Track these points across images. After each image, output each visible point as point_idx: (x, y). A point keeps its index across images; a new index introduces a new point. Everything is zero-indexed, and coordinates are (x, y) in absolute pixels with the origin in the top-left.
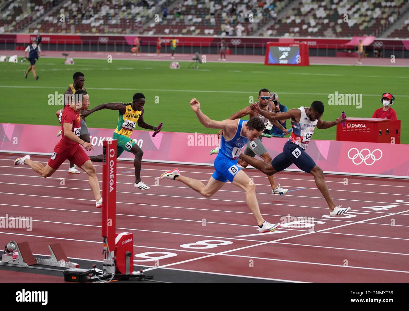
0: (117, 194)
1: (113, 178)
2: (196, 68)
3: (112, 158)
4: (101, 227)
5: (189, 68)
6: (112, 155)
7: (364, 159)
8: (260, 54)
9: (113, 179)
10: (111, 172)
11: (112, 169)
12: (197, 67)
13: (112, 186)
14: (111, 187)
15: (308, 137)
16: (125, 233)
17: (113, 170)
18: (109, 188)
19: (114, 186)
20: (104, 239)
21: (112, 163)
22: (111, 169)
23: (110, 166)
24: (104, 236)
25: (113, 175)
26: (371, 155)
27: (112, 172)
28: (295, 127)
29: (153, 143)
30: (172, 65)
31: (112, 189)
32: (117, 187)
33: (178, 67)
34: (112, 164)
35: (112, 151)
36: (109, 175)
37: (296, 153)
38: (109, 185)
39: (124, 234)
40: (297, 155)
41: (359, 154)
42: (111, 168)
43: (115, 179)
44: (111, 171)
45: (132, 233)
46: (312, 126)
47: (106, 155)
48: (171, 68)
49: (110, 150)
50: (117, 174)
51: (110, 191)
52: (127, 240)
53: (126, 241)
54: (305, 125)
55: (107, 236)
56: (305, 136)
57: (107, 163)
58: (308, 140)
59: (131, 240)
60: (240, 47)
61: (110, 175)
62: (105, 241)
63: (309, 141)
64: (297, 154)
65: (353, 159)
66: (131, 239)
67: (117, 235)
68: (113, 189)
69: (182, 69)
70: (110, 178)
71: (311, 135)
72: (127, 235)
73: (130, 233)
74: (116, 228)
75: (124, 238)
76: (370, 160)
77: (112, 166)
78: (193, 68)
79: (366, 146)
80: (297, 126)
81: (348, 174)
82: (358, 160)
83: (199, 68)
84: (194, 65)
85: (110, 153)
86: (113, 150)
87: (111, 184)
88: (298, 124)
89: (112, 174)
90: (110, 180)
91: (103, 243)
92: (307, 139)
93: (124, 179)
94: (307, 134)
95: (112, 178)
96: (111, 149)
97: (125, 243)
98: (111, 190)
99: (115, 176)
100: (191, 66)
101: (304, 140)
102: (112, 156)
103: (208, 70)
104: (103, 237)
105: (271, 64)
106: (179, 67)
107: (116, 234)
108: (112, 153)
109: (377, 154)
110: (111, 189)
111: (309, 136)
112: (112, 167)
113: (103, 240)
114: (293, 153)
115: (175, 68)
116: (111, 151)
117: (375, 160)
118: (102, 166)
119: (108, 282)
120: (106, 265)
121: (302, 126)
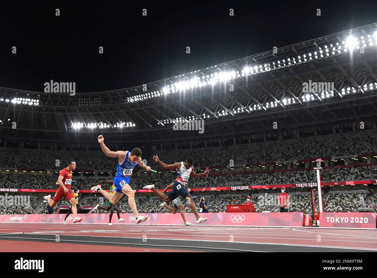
7: (237, 220)
26: (240, 218)
37: (178, 187)
41: (235, 218)
46: (188, 172)
63: (187, 181)
64: (179, 187)
65: (232, 220)
71: (188, 177)
76: (240, 220)
79: (238, 214)
82: (235, 220)
92: (185, 179)
109: (243, 218)
114: (177, 187)
117: (242, 220)
121: (182, 172)
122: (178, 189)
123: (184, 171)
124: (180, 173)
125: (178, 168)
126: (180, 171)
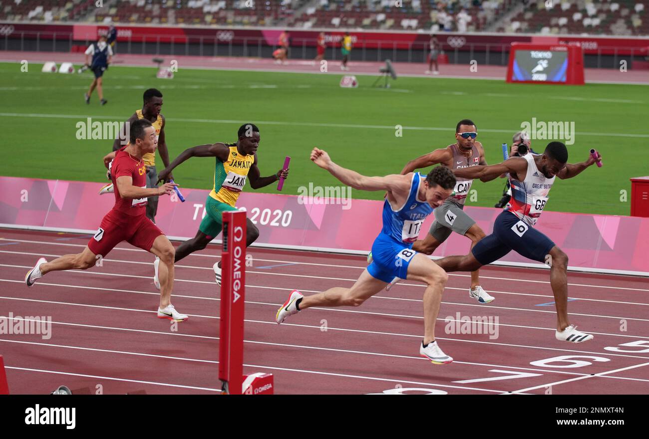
0: (246, 306)
1: (240, 277)
2: (386, 86)
3: (237, 242)
4: (218, 362)
5: (374, 86)
6: (238, 237)
8: (499, 64)
9: (239, 279)
10: (236, 267)
11: (239, 262)
12: (389, 85)
13: (238, 292)
14: (236, 294)
15: (539, 206)
16: (259, 375)
17: (239, 264)
18: (233, 295)
19: (242, 291)
20: (222, 383)
21: (238, 251)
22: (236, 262)
23: (234, 257)
24: (223, 379)
25: (239, 273)
27: (239, 267)
28: (517, 188)
29: (309, 216)
30: (345, 82)
31: (237, 296)
32: (246, 294)
33: (354, 84)
34: (237, 254)
35: (239, 231)
36: (233, 272)
37: (518, 229)
38: (233, 290)
39: (258, 377)
40: (521, 232)
42: (236, 260)
43: (242, 280)
44: (236, 265)
45: (271, 374)
46: (546, 187)
47: (227, 238)
48: (342, 86)
49: (235, 228)
50: (246, 272)
51: (234, 301)
52: (262, 386)
54: (535, 186)
55: (228, 380)
56: (534, 205)
57: (229, 251)
58: (538, 211)
59: (270, 386)
60: (463, 50)
61: (235, 273)
62: (225, 387)
64: (521, 229)
66: (270, 384)
67: (245, 377)
68: (239, 296)
69: (362, 89)
70: (235, 278)
71: (544, 203)
72: (262, 377)
73: (268, 375)
74: (244, 365)
75: (257, 383)
77: (238, 257)
78: (380, 87)
80: (519, 186)
83: (392, 87)
84: (382, 82)
85: (234, 234)
86: (239, 228)
87: (236, 289)
88: (522, 184)
89: (237, 271)
90: (234, 280)
91: (220, 391)
92: (537, 209)
93: (258, 279)
94: (537, 201)
95: (237, 277)
96: (237, 226)
97: (260, 391)
98: (236, 299)
99: (243, 274)
100: (377, 85)
101: (533, 211)
102: (239, 240)
103: (407, 91)
104: (220, 381)
105: (517, 82)
106: (357, 86)
107: (244, 375)
108: (238, 234)
110: (235, 296)
111: (541, 204)
112: (238, 259)
113: (220, 387)
115: (350, 86)
116: (236, 230)
118: (221, 257)
121: (529, 187)
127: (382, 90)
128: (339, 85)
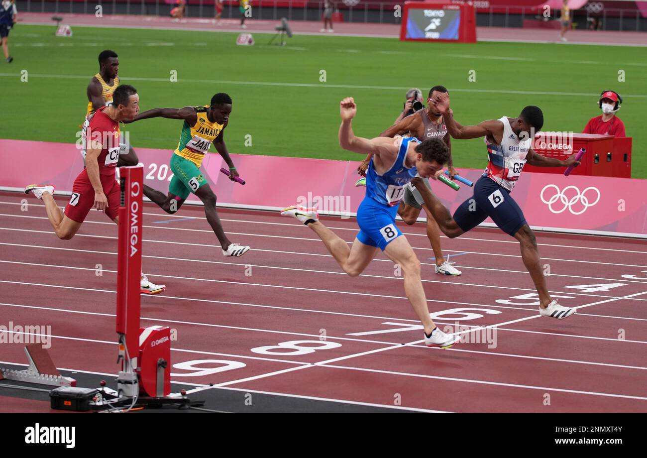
0: (142, 261)
1: (137, 232)
2: (282, 44)
3: (134, 196)
4: (115, 316)
5: (269, 44)
6: (135, 192)
7: (568, 204)
8: (393, 21)
9: (136, 234)
10: (133, 222)
11: (136, 216)
12: (284, 43)
13: (135, 246)
14: (133, 248)
15: (517, 169)
16: (156, 328)
17: (136, 219)
18: (130, 249)
19: (139, 246)
20: (120, 336)
21: (135, 206)
22: (133, 217)
23: (131, 212)
24: (121, 332)
25: (136, 227)
26: (580, 196)
27: (136, 221)
28: (494, 152)
29: (206, 172)
30: (241, 40)
31: (134, 250)
32: (143, 249)
33: (250, 42)
34: (135, 209)
35: (136, 186)
36: (130, 226)
37: (494, 199)
38: (130, 244)
39: (155, 330)
40: (496, 203)
41: (560, 195)
42: (133, 214)
43: (139, 234)
44: (133, 219)
45: (168, 327)
46: (522, 150)
47: (124, 193)
48: (239, 44)
49: (132, 183)
50: (143, 226)
51: (132, 255)
52: (159, 338)
53: (157, 341)
55: (126, 333)
56: (511, 168)
57: (126, 206)
58: (517, 174)
59: (167, 339)
60: (358, 9)
61: (132, 228)
62: (122, 340)
63: (518, 177)
64: (497, 200)
65: (550, 203)
66: (167, 337)
67: (143, 330)
68: (136, 250)
69: (258, 46)
70: (132, 232)
71: (522, 165)
72: (159, 330)
73: (165, 328)
74: (141, 318)
75: (155, 335)
76: (578, 206)
77: (135, 211)
78: (276, 44)
79: (573, 182)
81: (541, 229)
82: (558, 205)
83: (287, 45)
84: (278, 40)
85: (131, 190)
86: (136, 183)
87: (133, 243)
89: (134, 225)
90: (131, 235)
91: (118, 343)
92: (515, 172)
93: (155, 234)
94: (515, 165)
95: (134, 232)
96: (134, 182)
97: (157, 344)
98: (133, 253)
99: (140, 229)
100: (274, 42)
101: (511, 174)
102: (136, 195)
103: (303, 49)
104: (118, 334)
105: (411, 40)
106: (253, 43)
107: (141, 328)
108: (135, 189)
109: (591, 196)
110: (132, 251)
111: (518, 167)
112: (134, 213)
113: (118, 339)
114: (490, 198)
115: (247, 44)
116: (133, 185)
117: (587, 205)
119: (127, 411)
120: (123, 382)
121: (506, 150)
122: (495, 205)
123: (511, 148)
124: (500, 153)
125: (495, 137)
126: (499, 147)
127: (277, 47)
128: (235, 44)
